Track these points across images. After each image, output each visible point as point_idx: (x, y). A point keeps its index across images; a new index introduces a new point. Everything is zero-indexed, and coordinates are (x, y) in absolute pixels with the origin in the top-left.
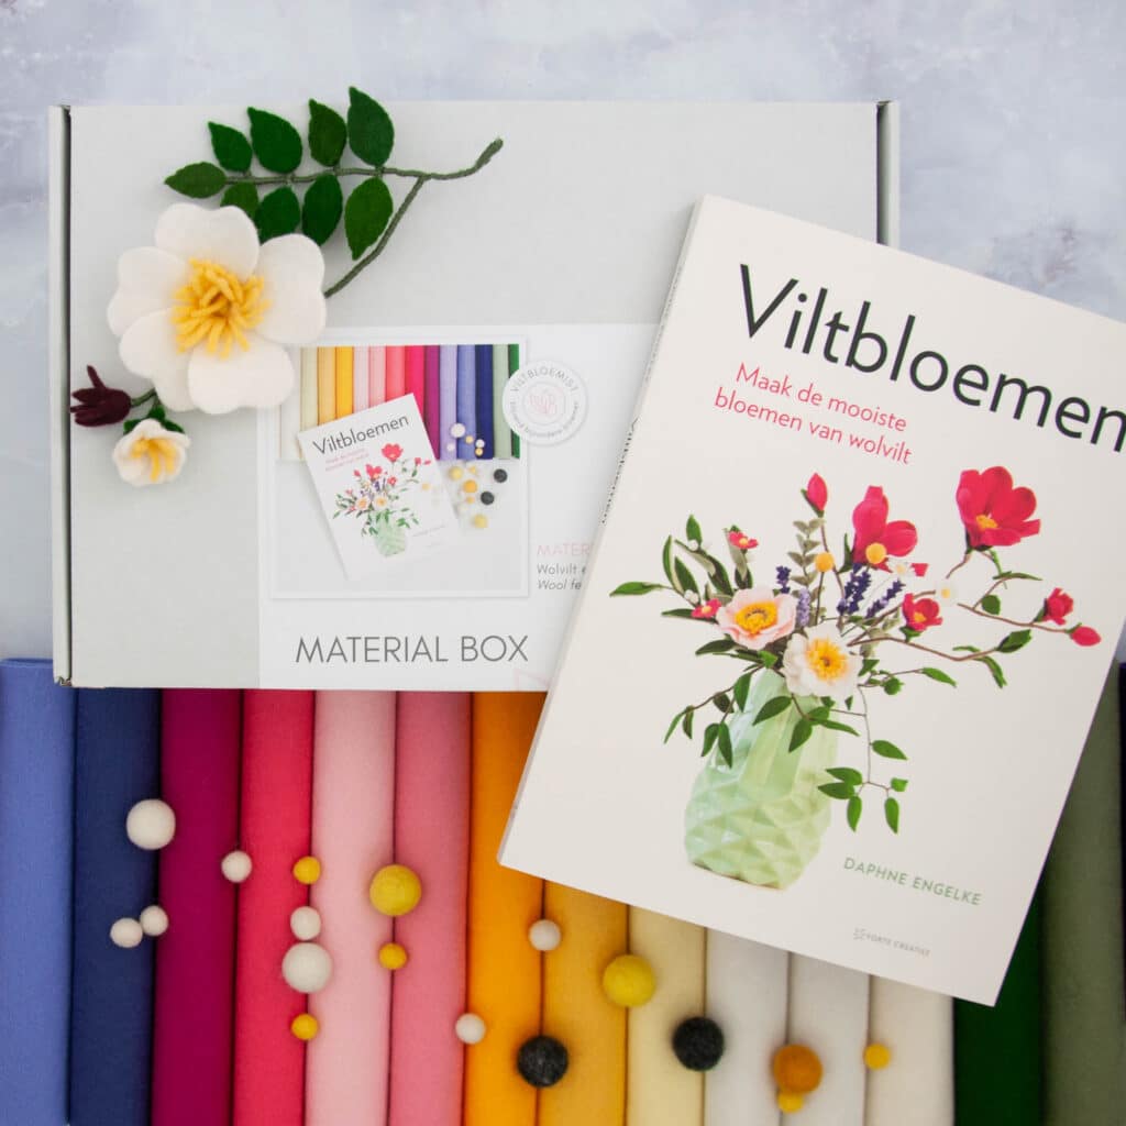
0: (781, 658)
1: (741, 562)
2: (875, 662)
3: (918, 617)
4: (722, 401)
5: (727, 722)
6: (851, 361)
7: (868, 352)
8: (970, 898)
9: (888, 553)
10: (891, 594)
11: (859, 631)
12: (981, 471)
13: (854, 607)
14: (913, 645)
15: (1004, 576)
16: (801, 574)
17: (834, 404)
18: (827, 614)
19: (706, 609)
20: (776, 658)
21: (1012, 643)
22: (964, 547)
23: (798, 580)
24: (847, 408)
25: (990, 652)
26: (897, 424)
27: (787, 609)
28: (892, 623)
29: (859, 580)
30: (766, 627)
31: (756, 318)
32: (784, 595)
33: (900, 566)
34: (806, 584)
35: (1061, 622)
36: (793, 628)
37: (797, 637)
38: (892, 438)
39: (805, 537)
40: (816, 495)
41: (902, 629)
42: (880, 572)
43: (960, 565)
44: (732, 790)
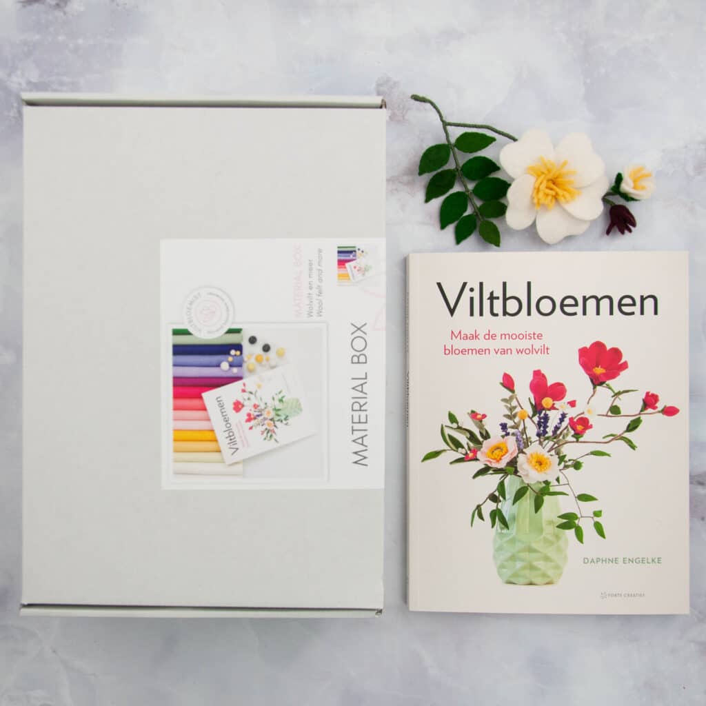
0: (516, 468)
1: (481, 427)
2: (565, 456)
3: (580, 428)
4: (447, 352)
5: (499, 507)
6: (505, 313)
7: (512, 306)
8: (656, 560)
9: (554, 401)
10: (562, 420)
11: (551, 443)
12: (588, 346)
13: (545, 432)
14: (581, 442)
15: (617, 394)
16: (513, 424)
17: (503, 336)
18: (533, 440)
19: (471, 455)
20: (513, 469)
21: (633, 426)
22: (591, 386)
23: (512, 427)
24: (510, 337)
25: (623, 434)
26: (538, 336)
27: (511, 443)
28: (567, 435)
29: (543, 418)
30: (504, 455)
31: (452, 307)
32: (508, 437)
33: (562, 405)
34: (517, 428)
35: (655, 408)
36: (517, 451)
37: (520, 455)
38: (537, 344)
39: (509, 406)
40: (508, 383)
41: (573, 436)
42: (552, 411)
43: (592, 396)
44: (513, 541)
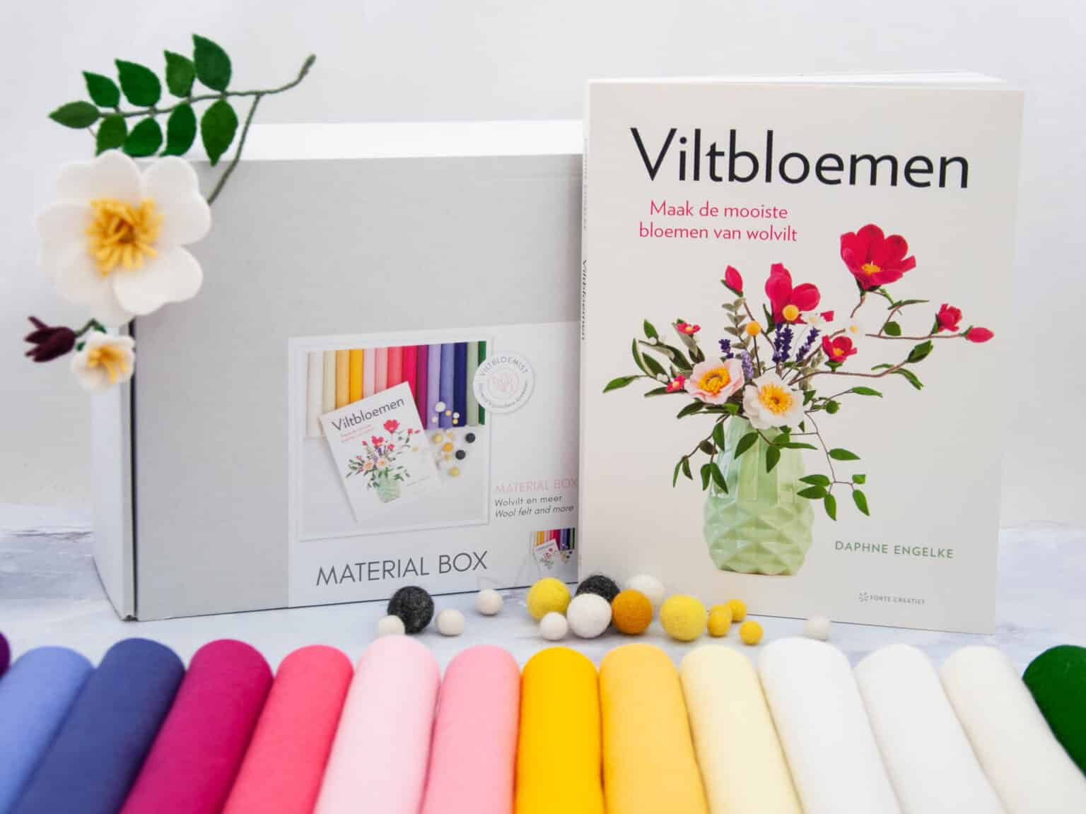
0: (741, 406)
1: (691, 344)
2: (813, 392)
3: (837, 352)
4: (644, 232)
5: (715, 460)
6: (732, 177)
7: (744, 165)
8: (945, 553)
9: (800, 310)
10: (811, 339)
11: (794, 372)
12: (856, 231)
13: (786, 356)
14: (839, 373)
15: (896, 306)
16: (738, 341)
17: (729, 211)
18: (766, 366)
19: (675, 384)
20: (738, 407)
21: (919, 354)
22: (858, 292)
23: (738, 346)
24: (739, 213)
26: (780, 213)
27: (735, 370)
28: (818, 361)
29: (784, 335)
30: (724, 386)
31: (653, 164)
32: (730, 360)
33: (812, 317)
34: (745, 348)
35: (954, 329)
36: (743, 382)
37: (748, 388)
38: (779, 225)
39: (733, 314)
40: (733, 281)
41: (826, 364)
42: (798, 325)
43: (859, 305)
44: (734, 509)
